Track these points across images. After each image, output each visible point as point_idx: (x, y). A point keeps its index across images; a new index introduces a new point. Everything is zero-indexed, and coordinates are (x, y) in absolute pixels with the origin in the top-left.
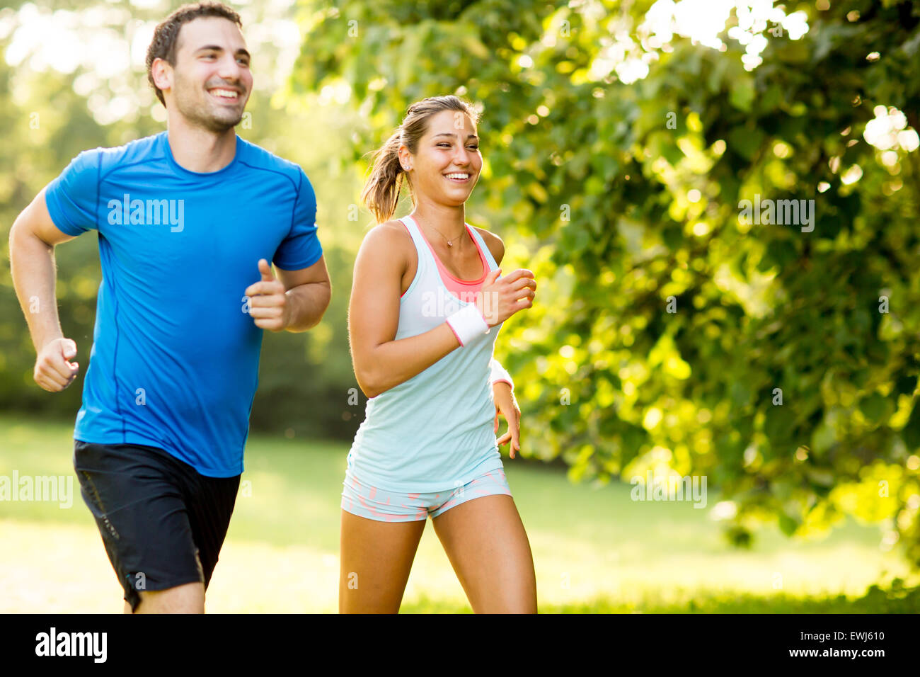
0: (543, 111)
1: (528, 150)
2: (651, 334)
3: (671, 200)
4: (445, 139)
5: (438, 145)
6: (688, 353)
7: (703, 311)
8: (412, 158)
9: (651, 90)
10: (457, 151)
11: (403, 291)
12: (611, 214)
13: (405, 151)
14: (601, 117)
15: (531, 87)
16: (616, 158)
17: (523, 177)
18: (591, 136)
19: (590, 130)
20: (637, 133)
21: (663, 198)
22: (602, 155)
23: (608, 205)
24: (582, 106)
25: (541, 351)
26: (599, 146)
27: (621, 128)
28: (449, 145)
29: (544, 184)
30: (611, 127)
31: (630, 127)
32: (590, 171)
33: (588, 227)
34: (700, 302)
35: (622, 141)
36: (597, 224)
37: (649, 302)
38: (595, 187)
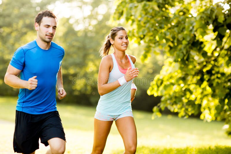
0: (173, 24)
1: (168, 33)
2: (202, 80)
3: (205, 46)
4: (121, 37)
5: (120, 38)
6: (211, 85)
7: (214, 75)
8: (113, 41)
9: (198, 18)
10: (124, 39)
11: (110, 72)
12: (189, 50)
13: (112, 40)
14: (186, 25)
15: (170, 18)
16: (190, 35)
17: (167, 40)
18: (184, 30)
19: (184, 28)
20: (195, 29)
21: (202, 46)
22: (186, 34)
23: (188, 47)
24: (182, 22)
25: (173, 84)
26: (186, 32)
27: (191, 28)
28: (122, 38)
29: (173, 42)
30: (189, 27)
31: (193, 27)
32: (184, 39)
33: (183, 53)
34: (213, 72)
35: (191, 31)
36: (185, 52)
37: (200, 72)
38: (184, 42)
